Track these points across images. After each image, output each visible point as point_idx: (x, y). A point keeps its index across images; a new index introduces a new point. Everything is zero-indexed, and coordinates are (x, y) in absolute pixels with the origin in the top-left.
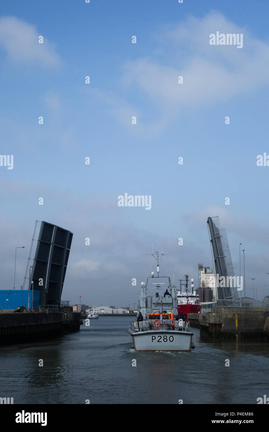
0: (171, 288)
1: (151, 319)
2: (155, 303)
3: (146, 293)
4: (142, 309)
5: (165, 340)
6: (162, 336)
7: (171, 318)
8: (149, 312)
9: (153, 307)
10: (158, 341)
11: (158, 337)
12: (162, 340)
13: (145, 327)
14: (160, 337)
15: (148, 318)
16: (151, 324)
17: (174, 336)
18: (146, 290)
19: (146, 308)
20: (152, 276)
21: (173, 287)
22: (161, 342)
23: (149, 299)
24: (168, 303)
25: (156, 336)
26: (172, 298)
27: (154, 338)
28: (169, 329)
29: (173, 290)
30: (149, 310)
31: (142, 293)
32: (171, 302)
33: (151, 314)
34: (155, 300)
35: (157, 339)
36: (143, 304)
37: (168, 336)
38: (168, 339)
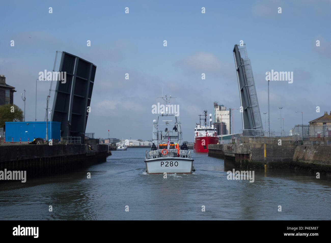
0: (177, 124)
1: (160, 149)
2: (164, 136)
3: (157, 129)
4: (154, 141)
5: (172, 165)
6: (169, 162)
7: (177, 147)
8: (159, 143)
9: (163, 139)
10: (166, 166)
11: (166, 162)
12: (169, 165)
13: (155, 155)
14: (167, 163)
15: (159, 148)
16: (160, 152)
17: (179, 162)
18: (157, 126)
19: (157, 140)
20: (162, 115)
21: (179, 123)
22: (168, 166)
23: (160, 133)
24: (175, 136)
25: (164, 162)
26: (178, 132)
27: (162, 163)
28: (175, 156)
29: (179, 125)
30: (160, 141)
31: (154, 128)
32: (177, 135)
33: (161, 145)
34: (164, 134)
35: (165, 164)
36: (155, 137)
37: (174, 162)
38: (174, 164)
